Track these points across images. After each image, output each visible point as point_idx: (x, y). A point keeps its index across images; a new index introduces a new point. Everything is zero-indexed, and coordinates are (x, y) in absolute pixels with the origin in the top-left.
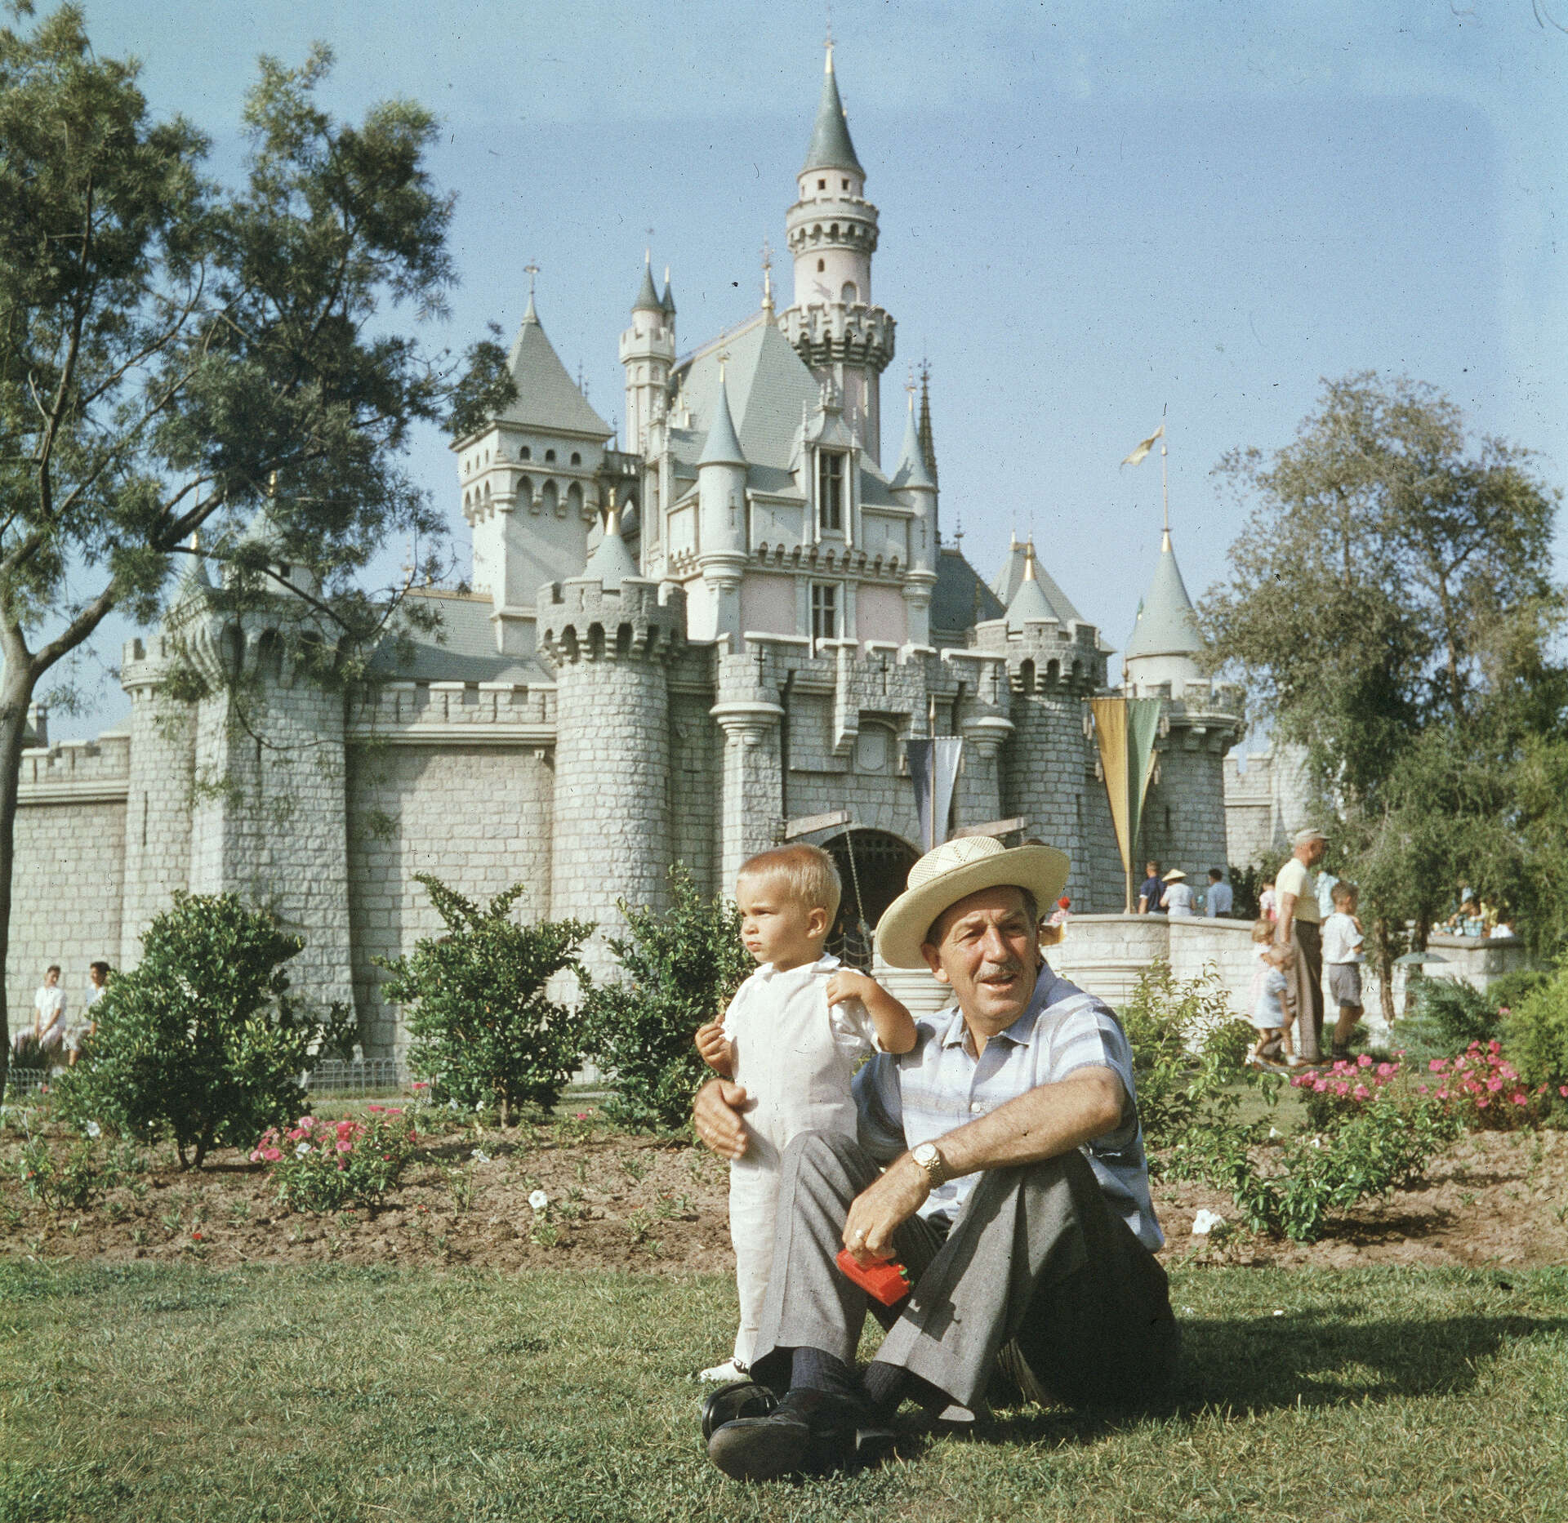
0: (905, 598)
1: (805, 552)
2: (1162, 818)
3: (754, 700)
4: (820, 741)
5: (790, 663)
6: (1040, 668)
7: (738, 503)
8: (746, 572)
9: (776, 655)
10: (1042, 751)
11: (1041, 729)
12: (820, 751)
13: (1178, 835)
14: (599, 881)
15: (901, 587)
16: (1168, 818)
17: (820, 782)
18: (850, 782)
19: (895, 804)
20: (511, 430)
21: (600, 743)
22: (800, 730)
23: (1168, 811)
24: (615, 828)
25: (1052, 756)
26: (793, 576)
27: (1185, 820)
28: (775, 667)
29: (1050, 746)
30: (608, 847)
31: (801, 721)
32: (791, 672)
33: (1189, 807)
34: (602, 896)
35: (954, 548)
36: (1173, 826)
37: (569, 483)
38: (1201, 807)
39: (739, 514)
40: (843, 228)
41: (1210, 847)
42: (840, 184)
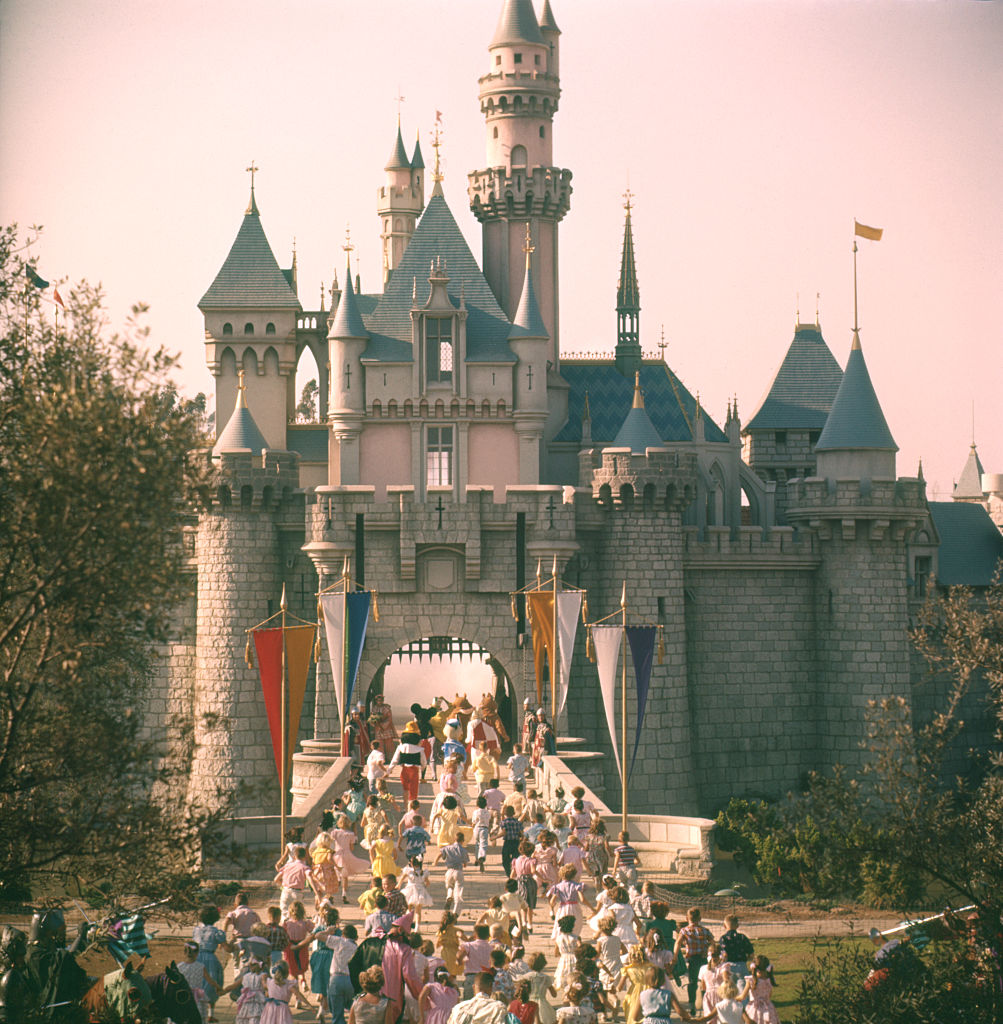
0: (517, 432)
1: (416, 403)
2: (825, 600)
3: (324, 540)
4: (391, 568)
5: (358, 508)
6: (615, 492)
7: (355, 370)
8: (364, 424)
9: (344, 503)
10: (624, 562)
11: (624, 543)
12: (390, 576)
13: (839, 616)
14: (212, 683)
15: (514, 423)
16: (830, 600)
17: (394, 601)
18: (422, 599)
19: (466, 615)
20: (213, 312)
21: (213, 578)
22: (372, 560)
23: (831, 595)
24: (222, 644)
25: (633, 565)
26: (408, 423)
27: (844, 603)
28: (344, 513)
29: (630, 557)
30: (217, 657)
31: (373, 553)
32: (360, 517)
33: (847, 591)
34: (214, 695)
35: (659, 357)
36: (834, 607)
37: (265, 348)
38: (859, 591)
39: (354, 379)
40: (510, 100)
41: (870, 626)
42: (512, 59)
